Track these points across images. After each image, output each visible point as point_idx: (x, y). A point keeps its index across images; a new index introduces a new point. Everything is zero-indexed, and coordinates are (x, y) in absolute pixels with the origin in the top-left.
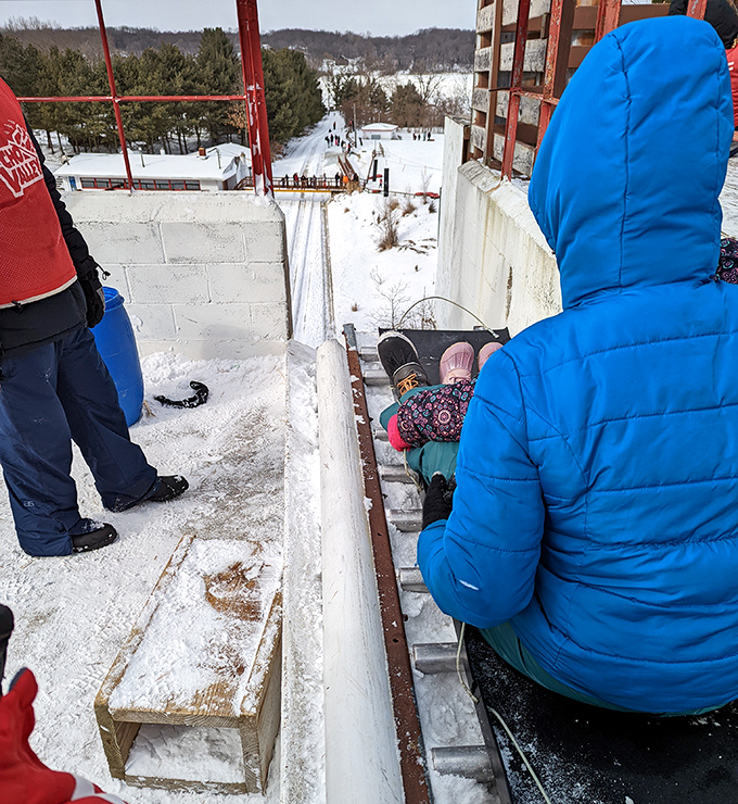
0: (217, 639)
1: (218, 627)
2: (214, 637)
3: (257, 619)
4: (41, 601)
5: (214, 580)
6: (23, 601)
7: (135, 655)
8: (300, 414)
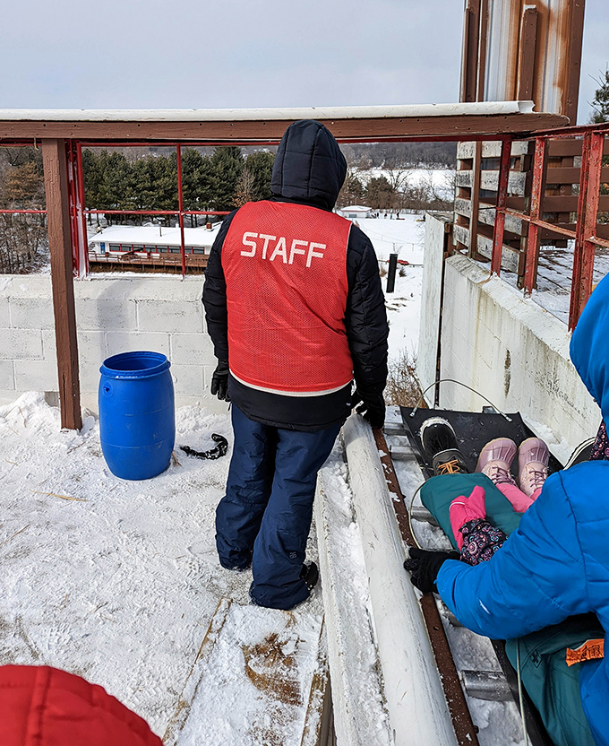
0: (260, 723)
1: (260, 708)
2: (257, 719)
3: (297, 702)
4: (79, 654)
5: (252, 652)
6: (62, 652)
7: (183, 732)
8: (333, 484)
